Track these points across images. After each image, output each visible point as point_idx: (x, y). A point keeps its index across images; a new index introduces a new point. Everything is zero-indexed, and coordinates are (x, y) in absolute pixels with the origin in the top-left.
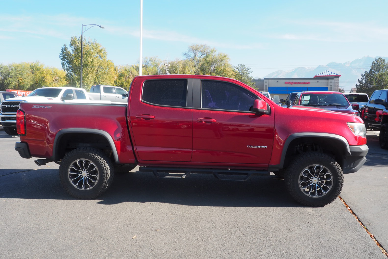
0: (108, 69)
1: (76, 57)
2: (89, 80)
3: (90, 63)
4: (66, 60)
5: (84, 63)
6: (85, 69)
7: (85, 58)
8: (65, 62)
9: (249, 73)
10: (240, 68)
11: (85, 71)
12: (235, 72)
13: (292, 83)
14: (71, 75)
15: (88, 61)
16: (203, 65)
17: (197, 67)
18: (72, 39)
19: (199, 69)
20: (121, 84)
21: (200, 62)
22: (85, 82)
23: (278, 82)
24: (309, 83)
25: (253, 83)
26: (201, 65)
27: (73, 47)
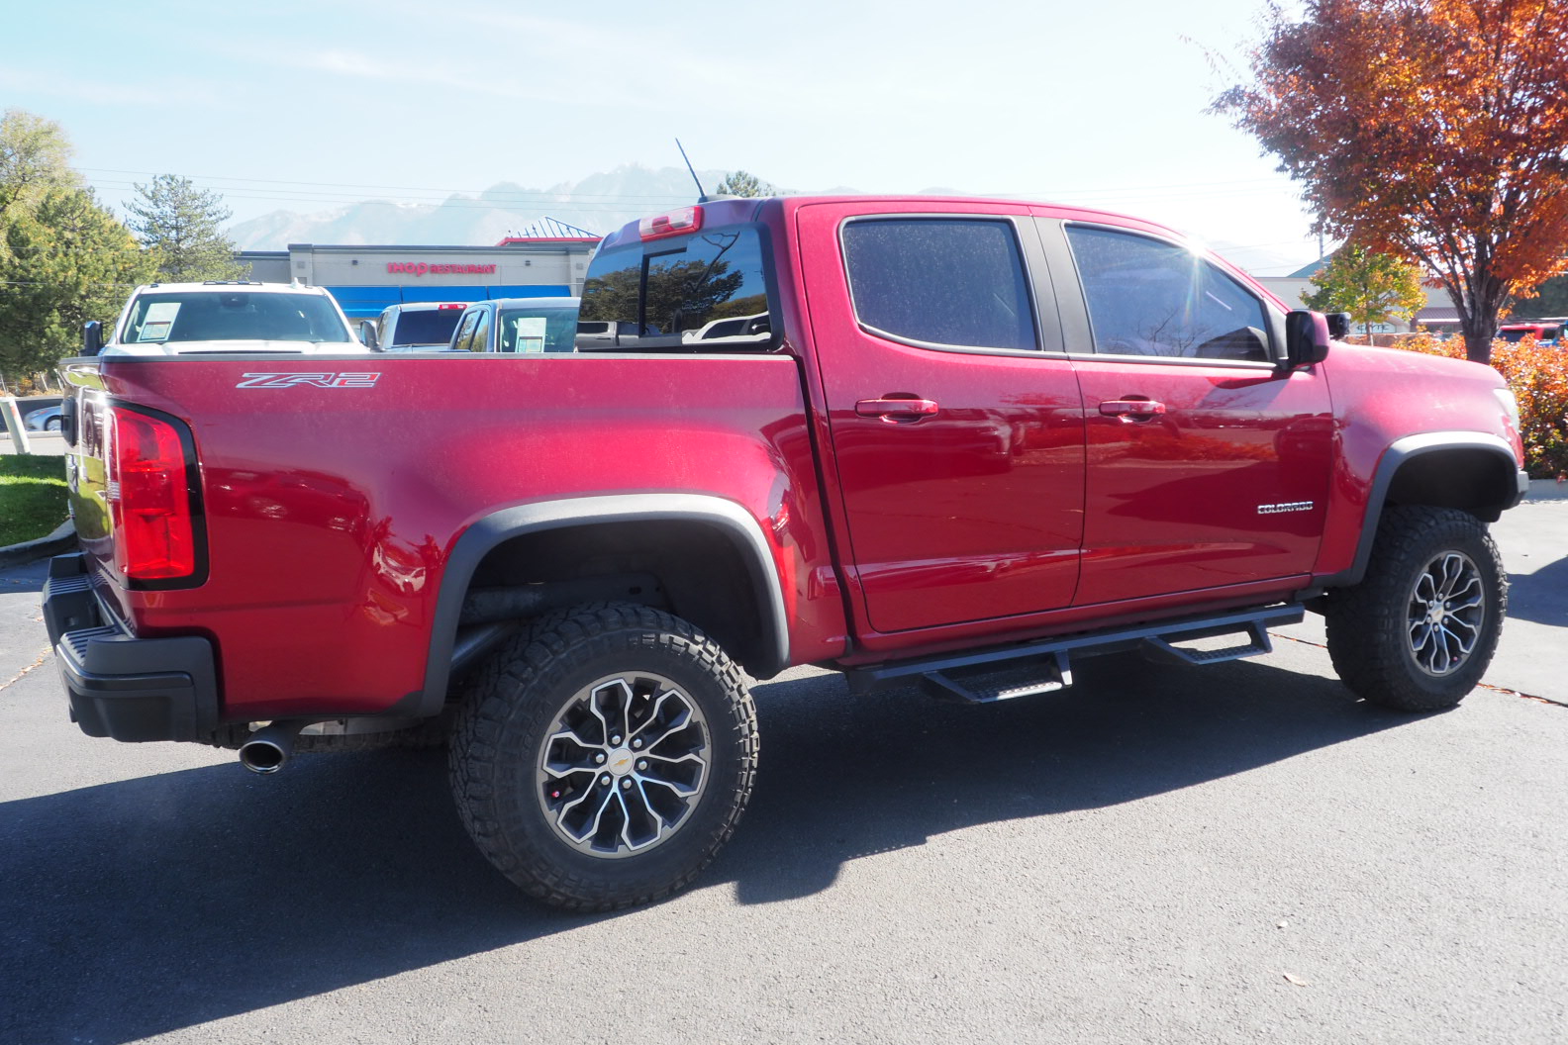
9: (214, 218)
10: (165, 192)
12: (140, 212)
13: (420, 270)
23: (355, 262)
24: (490, 269)
25: (240, 268)
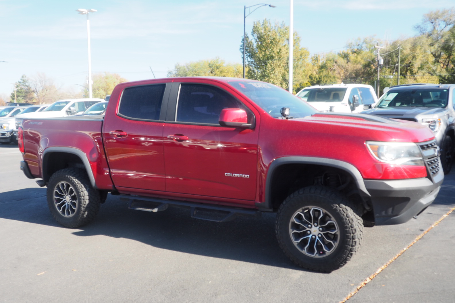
0: (301, 60)
1: (259, 47)
2: (276, 76)
3: (276, 54)
4: (247, 53)
5: (269, 55)
6: (270, 62)
7: (270, 47)
8: (246, 55)
11: (270, 65)
14: (253, 71)
15: (273, 52)
16: (447, 41)
17: (436, 46)
18: (255, 24)
19: (439, 49)
20: (318, 79)
21: (442, 36)
22: (271, 79)
26: (443, 41)
27: (256, 35)
